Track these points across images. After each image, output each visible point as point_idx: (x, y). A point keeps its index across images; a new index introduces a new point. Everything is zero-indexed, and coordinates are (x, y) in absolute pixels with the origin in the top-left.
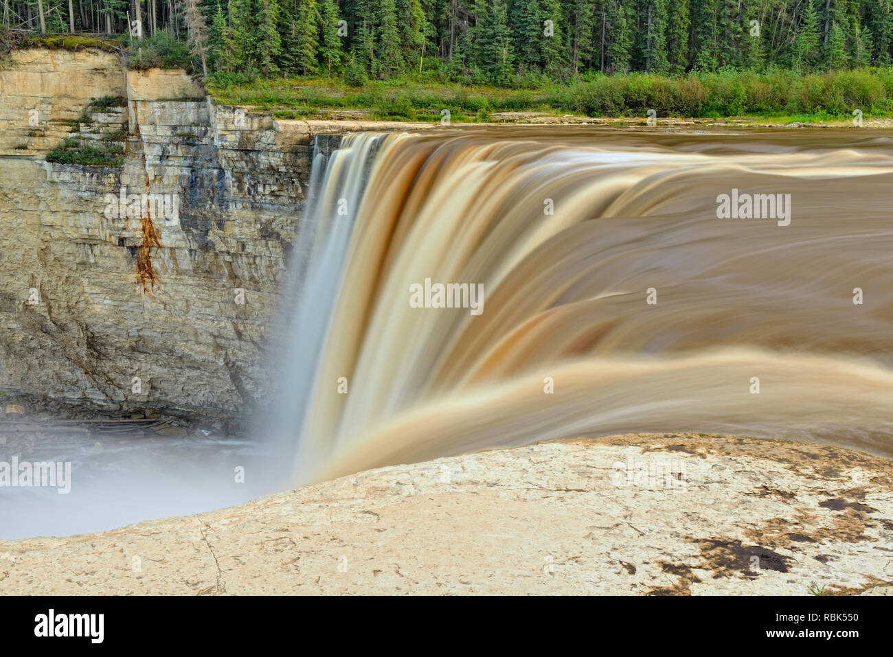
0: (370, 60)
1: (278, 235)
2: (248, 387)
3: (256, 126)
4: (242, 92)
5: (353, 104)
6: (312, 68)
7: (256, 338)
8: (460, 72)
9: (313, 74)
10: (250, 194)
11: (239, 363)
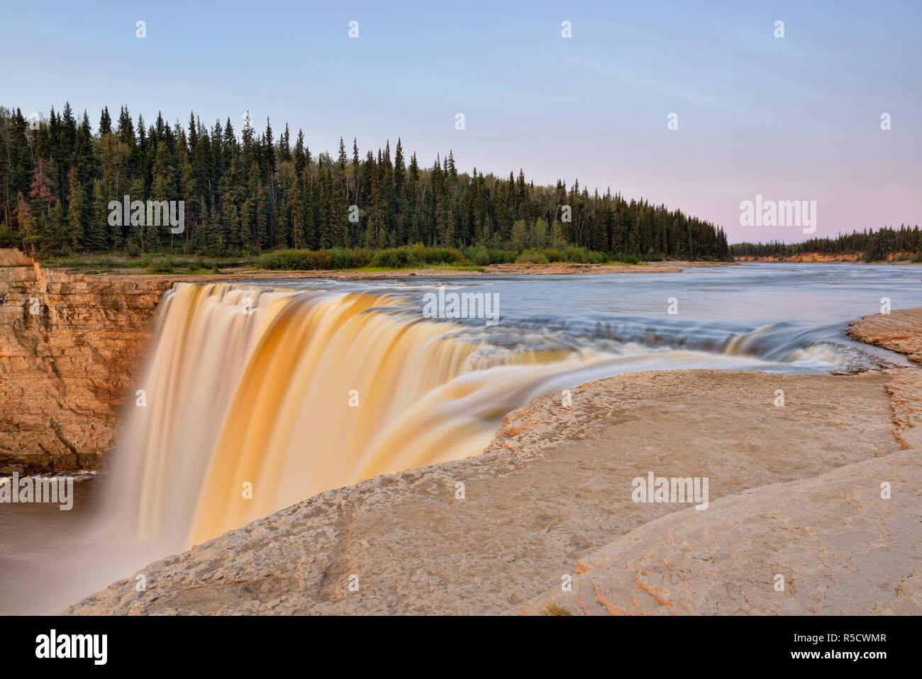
0: (141, 242)
1: (88, 343)
2: (67, 438)
3: (72, 279)
4: (61, 261)
5: (133, 266)
6: (104, 247)
7: (73, 407)
8: (195, 248)
9: (106, 250)
10: (68, 319)
11: (60, 424)
